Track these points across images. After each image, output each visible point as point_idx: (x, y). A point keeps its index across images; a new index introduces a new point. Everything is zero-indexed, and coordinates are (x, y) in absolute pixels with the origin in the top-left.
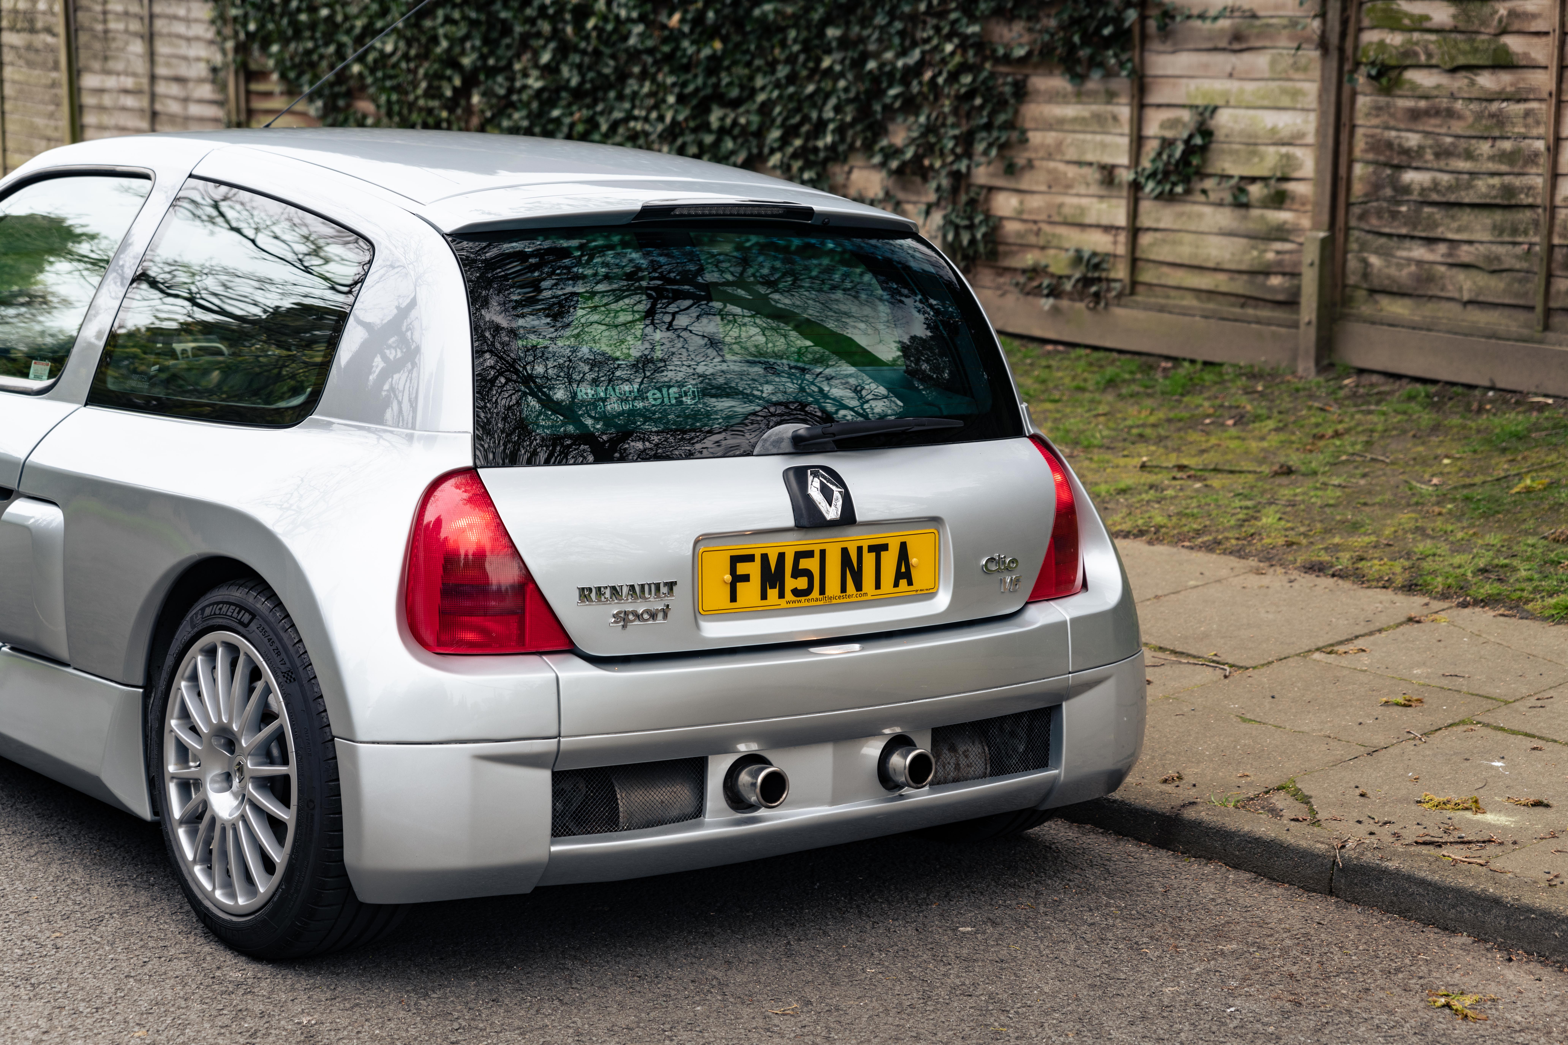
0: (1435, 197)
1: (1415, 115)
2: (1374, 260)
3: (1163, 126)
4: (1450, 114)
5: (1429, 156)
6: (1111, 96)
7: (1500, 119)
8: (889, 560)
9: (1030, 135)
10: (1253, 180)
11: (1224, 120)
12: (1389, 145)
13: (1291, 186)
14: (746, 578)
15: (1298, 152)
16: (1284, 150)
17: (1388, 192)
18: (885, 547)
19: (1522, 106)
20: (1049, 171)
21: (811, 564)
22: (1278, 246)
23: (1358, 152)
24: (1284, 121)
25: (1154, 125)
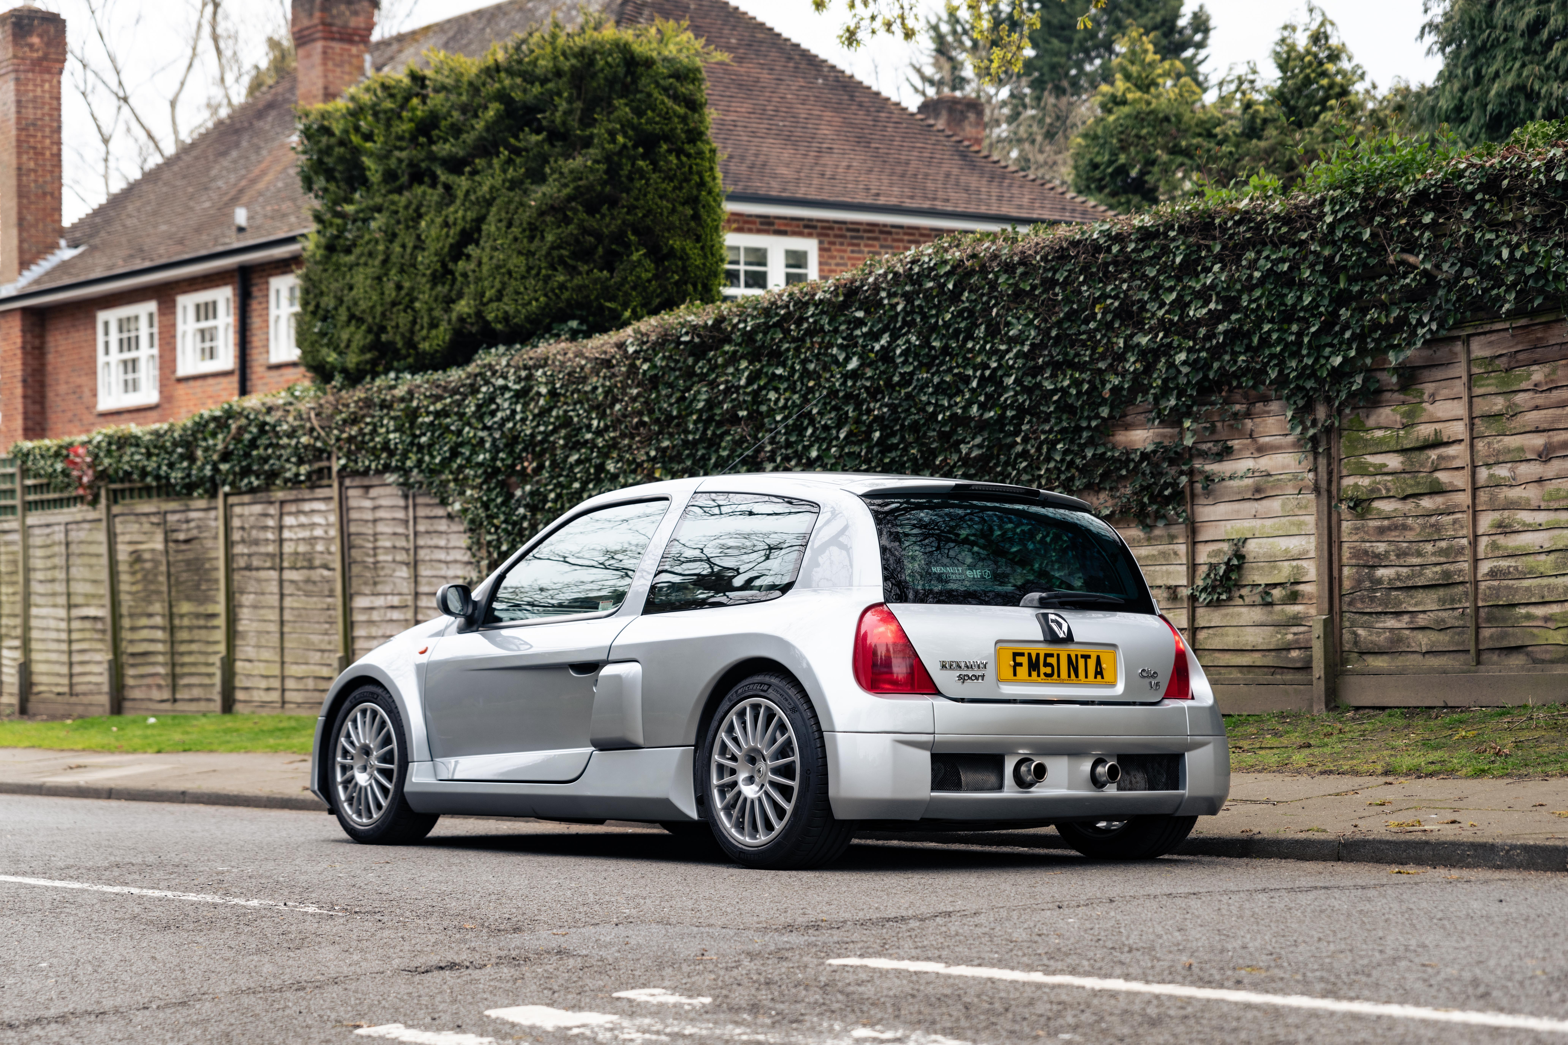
0: (1399, 584)
1: (1381, 530)
2: (1361, 632)
3: (1209, 556)
4: (1405, 527)
5: (1393, 557)
6: (1172, 538)
7: (1437, 528)
8: (1092, 663)
10: (1275, 585)
11: (1252, 547)
12: (1366, 552)
13: (1301, 587)
14: (1021, 665)
15: (1304, 564)
16: (1294, 563)
17: (1367, 584)
18: (1089, 657)
19: (1451, 517)
21: (1053, 661)
22: (1295, 629)
23: (1345, 560)
24: (1294, 544)
25: (1203, 555)
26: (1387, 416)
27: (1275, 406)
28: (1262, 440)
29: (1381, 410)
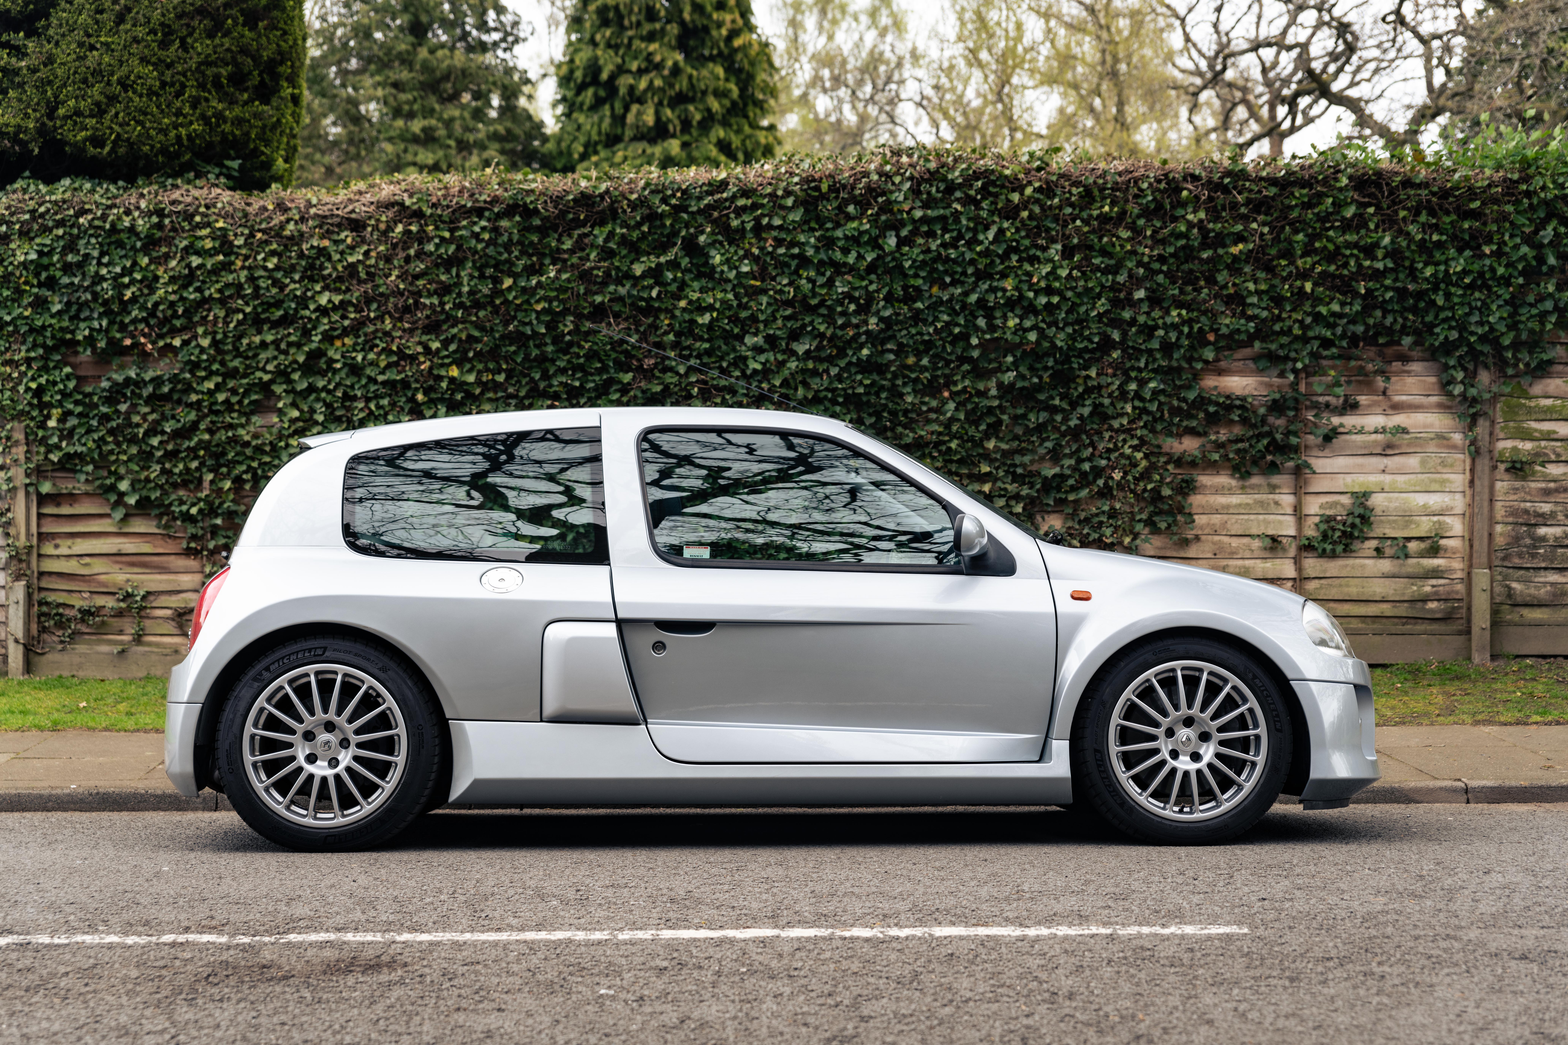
1: (1547, 492)
2: (1515, 585)
3: (1321, 507)
5: (1560, 517)
6: (1273, 488)
9: (1196, 517)
10: (1409, 539)
11: (1377, 501)
12: (1526, 512)
13: (1443, 542)
15: (1448, 520)
16: (1435, 519)
17: (1528, 541)
20: (1214, 543)
22: (1434, 582)
23: (1499, 518)
24: (1434, 500)
25: (1314, 507)
26: (1557, 387)
27: (1415, 367)
28: (1397, 398)
29: (1549, 381)
